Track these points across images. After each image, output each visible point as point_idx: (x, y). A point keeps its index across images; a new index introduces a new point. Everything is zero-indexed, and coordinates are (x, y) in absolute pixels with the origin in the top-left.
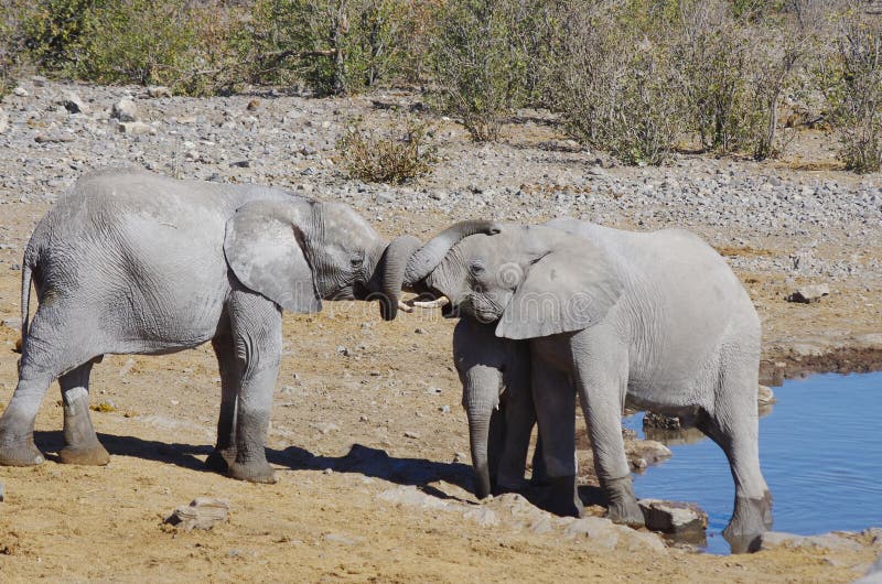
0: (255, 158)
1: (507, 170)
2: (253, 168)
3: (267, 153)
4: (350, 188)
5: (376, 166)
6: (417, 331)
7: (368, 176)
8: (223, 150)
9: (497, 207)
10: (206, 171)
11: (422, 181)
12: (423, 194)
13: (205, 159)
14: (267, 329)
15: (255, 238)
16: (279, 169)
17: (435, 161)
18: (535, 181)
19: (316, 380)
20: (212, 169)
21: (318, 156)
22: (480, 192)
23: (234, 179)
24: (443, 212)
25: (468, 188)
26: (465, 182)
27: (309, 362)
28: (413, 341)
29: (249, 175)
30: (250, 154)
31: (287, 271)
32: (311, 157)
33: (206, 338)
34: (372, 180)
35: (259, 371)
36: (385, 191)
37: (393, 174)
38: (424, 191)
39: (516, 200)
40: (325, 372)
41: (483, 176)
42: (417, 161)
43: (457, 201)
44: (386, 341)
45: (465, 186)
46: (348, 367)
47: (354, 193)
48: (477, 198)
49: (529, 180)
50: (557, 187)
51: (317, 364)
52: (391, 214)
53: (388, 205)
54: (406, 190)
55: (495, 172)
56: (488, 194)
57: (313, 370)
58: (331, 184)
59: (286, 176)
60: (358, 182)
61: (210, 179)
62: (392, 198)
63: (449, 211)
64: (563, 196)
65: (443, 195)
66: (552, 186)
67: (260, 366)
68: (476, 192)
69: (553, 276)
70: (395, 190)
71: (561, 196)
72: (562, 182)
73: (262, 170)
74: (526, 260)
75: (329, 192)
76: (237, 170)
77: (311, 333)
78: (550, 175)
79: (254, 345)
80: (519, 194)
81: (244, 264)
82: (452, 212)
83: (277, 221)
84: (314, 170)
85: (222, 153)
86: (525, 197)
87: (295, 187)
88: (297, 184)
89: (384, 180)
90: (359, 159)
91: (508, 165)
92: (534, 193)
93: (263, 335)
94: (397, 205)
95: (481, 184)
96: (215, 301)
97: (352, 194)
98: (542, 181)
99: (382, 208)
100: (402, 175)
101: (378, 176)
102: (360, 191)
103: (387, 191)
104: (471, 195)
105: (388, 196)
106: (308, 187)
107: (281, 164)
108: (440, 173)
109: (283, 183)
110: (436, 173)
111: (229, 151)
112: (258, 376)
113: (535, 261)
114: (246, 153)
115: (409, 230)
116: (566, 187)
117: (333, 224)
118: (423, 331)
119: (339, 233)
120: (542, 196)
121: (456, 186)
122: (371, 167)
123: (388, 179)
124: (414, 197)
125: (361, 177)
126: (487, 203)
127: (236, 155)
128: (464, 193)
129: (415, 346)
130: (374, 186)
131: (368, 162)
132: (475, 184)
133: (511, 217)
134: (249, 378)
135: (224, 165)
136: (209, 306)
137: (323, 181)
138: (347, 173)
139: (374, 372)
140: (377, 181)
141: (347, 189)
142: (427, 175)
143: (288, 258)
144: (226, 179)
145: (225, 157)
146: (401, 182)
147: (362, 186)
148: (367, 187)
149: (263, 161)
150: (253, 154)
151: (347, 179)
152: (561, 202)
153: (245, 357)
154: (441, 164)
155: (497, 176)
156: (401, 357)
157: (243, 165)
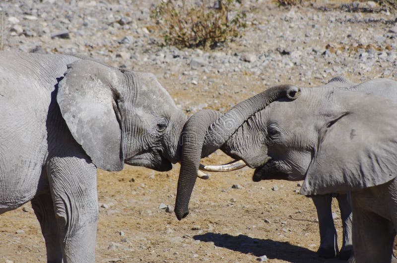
0: (75, 30)
1: (312, 32)
2: (73, 39)
3: (85, 25)
4: (165, 55)
5: (188, 32)
6: (234, 187)
7: (182, 42)
8: (45, 24)
9: (304, 67)
10: (28, 44)
11: (233, 45)
12: (235, 58)
13: (28, 33)
14: (83, 188)
15: (84, 94)
16: (97, 40)
17: (244, 26)
18: (338, 41)
19: (141, 236)
20: (35, 42)
21: (135, 25)
22: (288, 53)
23: (56, 50)
24: (254, 73)
25: (277, 50)
26: (273, 45)
27: (133, 220)
28: (230, 196)
29: (69, 46)
30: (70, 26)
31: (103, 129)
32: (127, 26)
33: (26, 199)
34: (186, 46)
35: (80, 227)
36: (198, 55)
37: (205, 40)
38: (236, 55)
39: (322, 60)
40: (148, 229)
41: (291, 38)
42: (227, 26)
43: (267, 62)
44: (205, 197)
45: (273, 49)
46: (170, 223)
47: (169, 59)
48: (285, 59)
49: (334, 40)
50: (360, 46)
51: (141, 221)
52: (205, 78)
53: (202, 69)
54: (218, 54)
55: (301, 33)
56: (296, 55)
57: (138, 226)
58: (147, 51)
59: (104, 46)
60: (173, 48)
61: (34, 51)
62: (206, 62)
63: (259, 73)
64: (367, 54)
65: (253, 58)
66: (356, 45)
67: (81, 223)
68: (284, 53)
69: (352, 135)
70: (208, 54)
71: (365, 54)
72: (364, 41)
73: (82, 41)
74: (322, 123)
75: (145, 59)
76: (59, 42)
77: (134, 193)
78: (353, 36)
79: (73, 203)
80: (324, 53)
81: (74, 117)
82: (262, 74)
83: (99, 81)
84: (131, 39)
85: (44, 26)
86: (330, 57)
87: (113, 56)
88: (115, 53)
89: (197, 46)
90: (172, 27)
91: (313, 26)
92: (339, 52)
93: (81, 193)
94: (210, 68)
95: (288, 46)
96: (36, 164)
97: (168, 60)
98: (346, 41)
99: (196, 73)
100: (213, 40)
101: (191, 42)
102: (175, 57)
103: (200, 55)
104: (280, 57)
105: (200, 60)
106: (126, 55)
107: (99, 34)
108: (249, 37)
109: (102, 52)
110: (246, 37)
111: (50, 24)
112: (80, 232)
113: (332, 123)
114: (66, 26)
115: (222, 92)
116: (369, 46)
117: (144, 88)
118: (239, 186)
119: (149, 98)
120: (346, 55)
121: (265, 48)
122: (184, 34)
123: (201, 44)
124: (226, 61)
125: (175, 44)
126: (295, 64)
127: (57, 28)
128: (273, 55)
129: (232, 200)
130: (187, 52)
131: (181, 29)
132: (283, 47)
133: (318, 75)
134: (72, 236)
135: (46, 38)
136: (30, 170)
137: (139, 49)
138: (162, 41)
139: (195, 227)
140: (190, 46)
141: (162, 55)
142: (238, 39)
143: (105, 117)
144: (48, 50)
145: (47, 30)
146: (213, 47)
147: (177, 52)
148: (181, 53)
149: (82, 32)
150: (73, 27)
151: (162, 46)
152: (365, 59)
153: (65, 216)
154: (250, 28)
155: (303, 38)
156: (219, 211)
157: (64, 36)
